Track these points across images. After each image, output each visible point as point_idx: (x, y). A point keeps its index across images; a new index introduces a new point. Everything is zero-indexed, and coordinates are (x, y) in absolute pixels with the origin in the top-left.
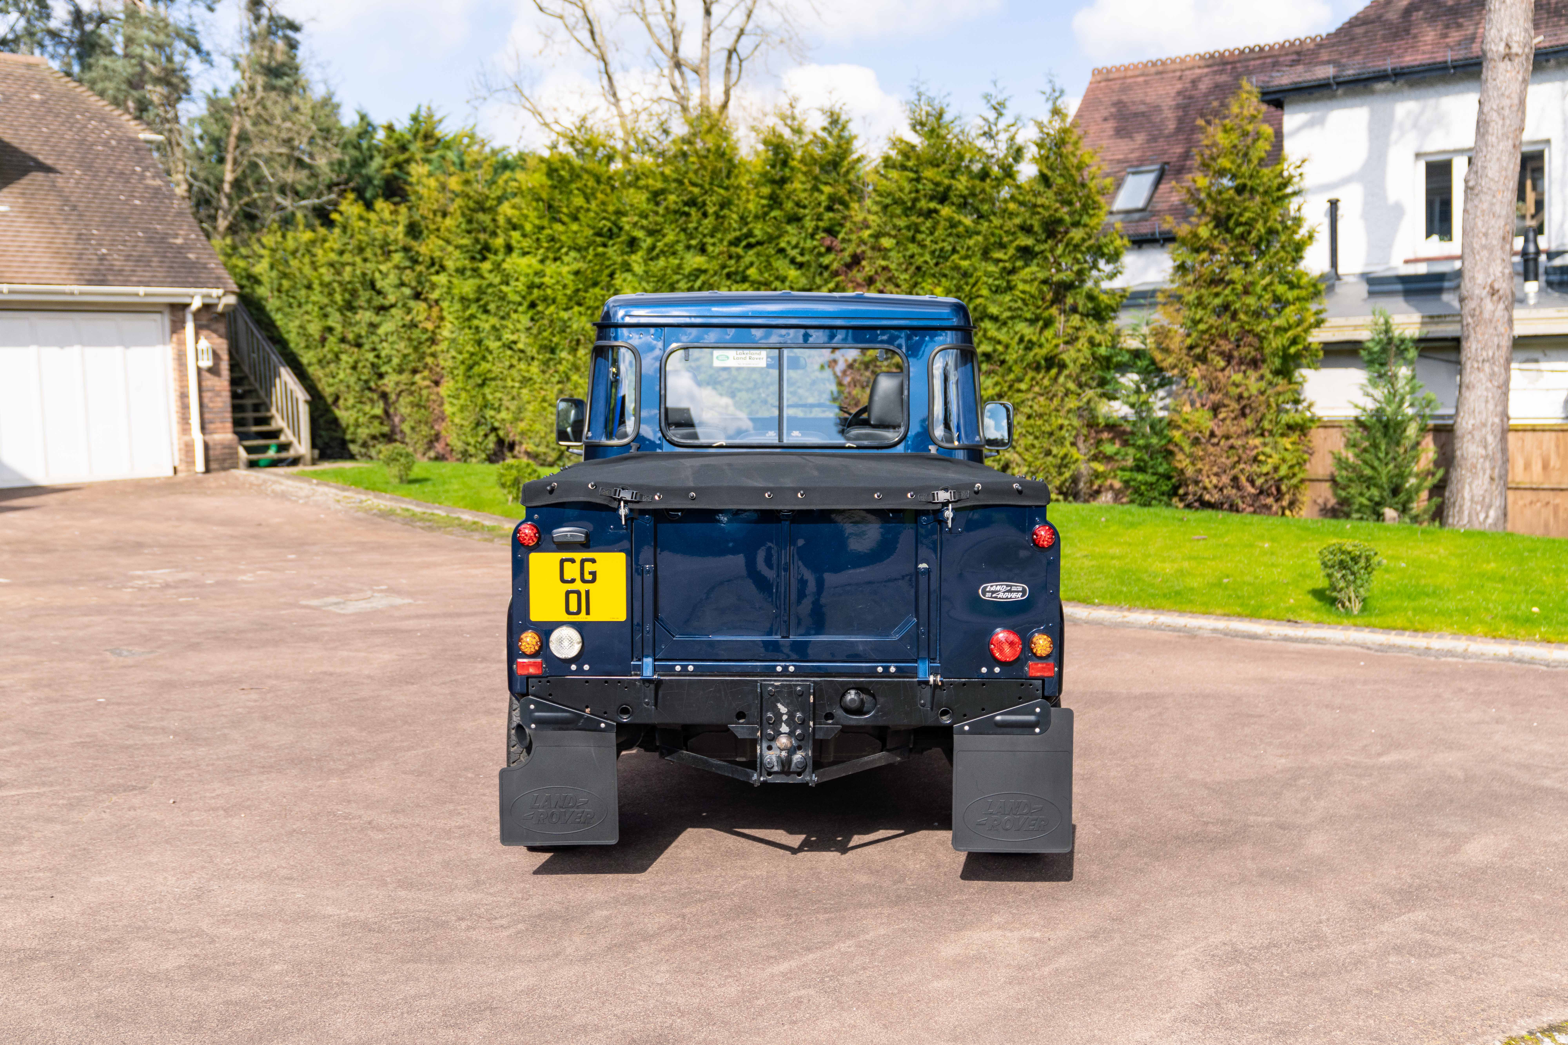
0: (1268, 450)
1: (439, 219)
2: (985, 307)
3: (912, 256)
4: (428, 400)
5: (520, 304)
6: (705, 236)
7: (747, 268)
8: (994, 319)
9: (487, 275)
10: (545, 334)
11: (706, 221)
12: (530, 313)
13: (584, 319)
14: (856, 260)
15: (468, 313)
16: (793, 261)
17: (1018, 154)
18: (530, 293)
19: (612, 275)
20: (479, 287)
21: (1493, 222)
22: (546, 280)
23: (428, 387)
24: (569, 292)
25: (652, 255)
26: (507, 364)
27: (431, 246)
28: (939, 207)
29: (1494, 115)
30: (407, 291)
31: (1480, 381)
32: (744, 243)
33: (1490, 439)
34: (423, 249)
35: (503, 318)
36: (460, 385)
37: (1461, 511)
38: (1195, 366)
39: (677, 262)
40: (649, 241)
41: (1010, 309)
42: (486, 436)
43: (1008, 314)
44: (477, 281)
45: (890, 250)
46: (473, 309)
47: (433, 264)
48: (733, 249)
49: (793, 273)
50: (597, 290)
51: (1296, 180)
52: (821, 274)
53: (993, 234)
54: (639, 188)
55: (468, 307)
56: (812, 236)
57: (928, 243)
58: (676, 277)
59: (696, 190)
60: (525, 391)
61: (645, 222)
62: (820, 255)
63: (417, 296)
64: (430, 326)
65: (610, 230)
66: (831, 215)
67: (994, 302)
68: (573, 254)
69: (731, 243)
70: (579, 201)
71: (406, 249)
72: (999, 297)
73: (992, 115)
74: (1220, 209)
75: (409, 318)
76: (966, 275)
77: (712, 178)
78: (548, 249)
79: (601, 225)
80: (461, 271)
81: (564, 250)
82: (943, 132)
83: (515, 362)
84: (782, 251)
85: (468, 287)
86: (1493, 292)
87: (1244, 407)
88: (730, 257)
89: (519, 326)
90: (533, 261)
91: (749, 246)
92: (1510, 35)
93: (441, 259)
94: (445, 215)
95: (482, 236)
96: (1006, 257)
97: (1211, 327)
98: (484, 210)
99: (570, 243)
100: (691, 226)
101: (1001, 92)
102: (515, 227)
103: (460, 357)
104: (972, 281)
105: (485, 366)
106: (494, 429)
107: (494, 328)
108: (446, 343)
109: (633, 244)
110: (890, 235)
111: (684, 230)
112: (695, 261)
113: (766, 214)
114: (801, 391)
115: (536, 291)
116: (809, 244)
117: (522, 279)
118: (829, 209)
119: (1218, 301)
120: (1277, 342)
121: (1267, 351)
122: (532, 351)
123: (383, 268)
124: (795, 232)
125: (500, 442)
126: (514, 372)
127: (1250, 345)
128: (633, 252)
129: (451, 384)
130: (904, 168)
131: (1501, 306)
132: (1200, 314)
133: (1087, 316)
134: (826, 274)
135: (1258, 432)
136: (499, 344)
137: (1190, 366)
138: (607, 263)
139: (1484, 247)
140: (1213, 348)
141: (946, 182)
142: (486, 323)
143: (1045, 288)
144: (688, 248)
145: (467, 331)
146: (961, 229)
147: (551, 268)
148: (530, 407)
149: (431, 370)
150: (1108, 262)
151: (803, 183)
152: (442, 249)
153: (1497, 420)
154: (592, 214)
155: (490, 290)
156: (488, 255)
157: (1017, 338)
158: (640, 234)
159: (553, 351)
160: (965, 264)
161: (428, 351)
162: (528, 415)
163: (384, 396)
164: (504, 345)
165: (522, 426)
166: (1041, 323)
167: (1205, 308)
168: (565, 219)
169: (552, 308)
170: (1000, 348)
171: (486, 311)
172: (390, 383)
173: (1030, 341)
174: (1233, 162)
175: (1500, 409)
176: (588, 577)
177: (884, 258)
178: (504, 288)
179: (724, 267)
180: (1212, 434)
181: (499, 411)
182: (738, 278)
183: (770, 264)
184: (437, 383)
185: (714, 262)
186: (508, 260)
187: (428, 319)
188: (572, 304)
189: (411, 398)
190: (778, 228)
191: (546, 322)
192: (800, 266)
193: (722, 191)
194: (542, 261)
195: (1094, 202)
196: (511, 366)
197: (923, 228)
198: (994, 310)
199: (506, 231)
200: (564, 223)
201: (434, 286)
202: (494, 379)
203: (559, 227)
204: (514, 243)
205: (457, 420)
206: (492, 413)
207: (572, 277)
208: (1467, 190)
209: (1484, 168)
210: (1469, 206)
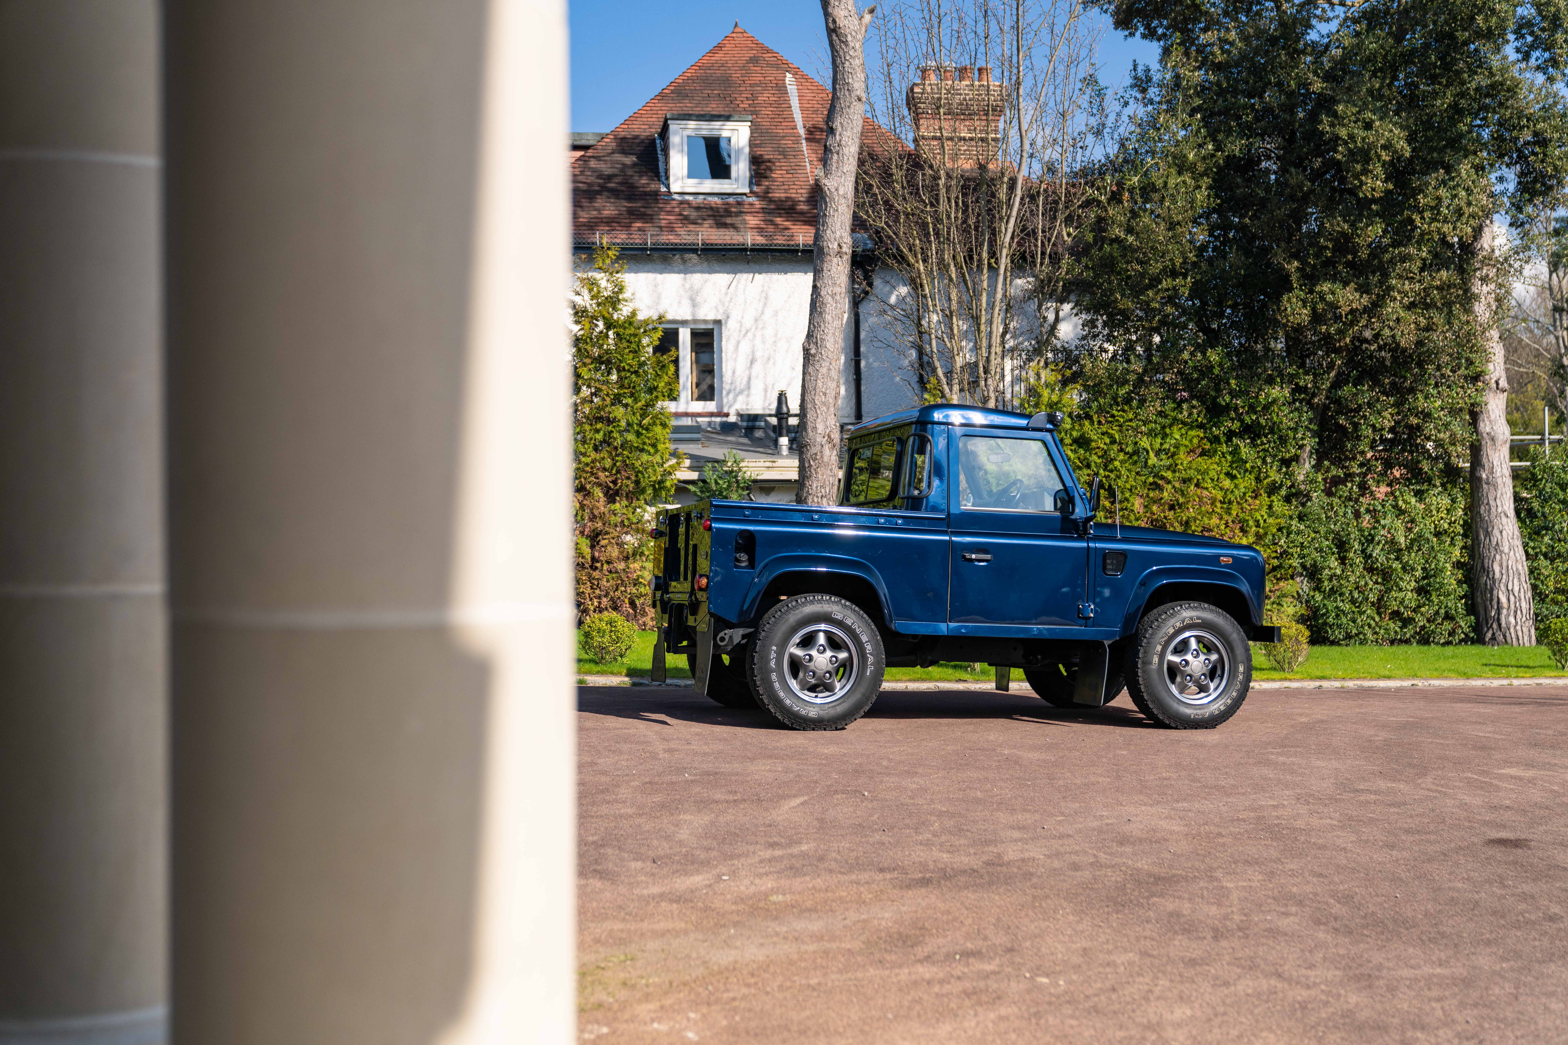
21: (830, 383)
29: (830, 299)
86: (830, 440)
92: (841, 237)
119: (599, 436)
127: (628, 478)
131: (835, 452)
139: (824, 404)
180: (595, 560)
208: (808, 356)
209: (822, 340)
210: (811, 369)
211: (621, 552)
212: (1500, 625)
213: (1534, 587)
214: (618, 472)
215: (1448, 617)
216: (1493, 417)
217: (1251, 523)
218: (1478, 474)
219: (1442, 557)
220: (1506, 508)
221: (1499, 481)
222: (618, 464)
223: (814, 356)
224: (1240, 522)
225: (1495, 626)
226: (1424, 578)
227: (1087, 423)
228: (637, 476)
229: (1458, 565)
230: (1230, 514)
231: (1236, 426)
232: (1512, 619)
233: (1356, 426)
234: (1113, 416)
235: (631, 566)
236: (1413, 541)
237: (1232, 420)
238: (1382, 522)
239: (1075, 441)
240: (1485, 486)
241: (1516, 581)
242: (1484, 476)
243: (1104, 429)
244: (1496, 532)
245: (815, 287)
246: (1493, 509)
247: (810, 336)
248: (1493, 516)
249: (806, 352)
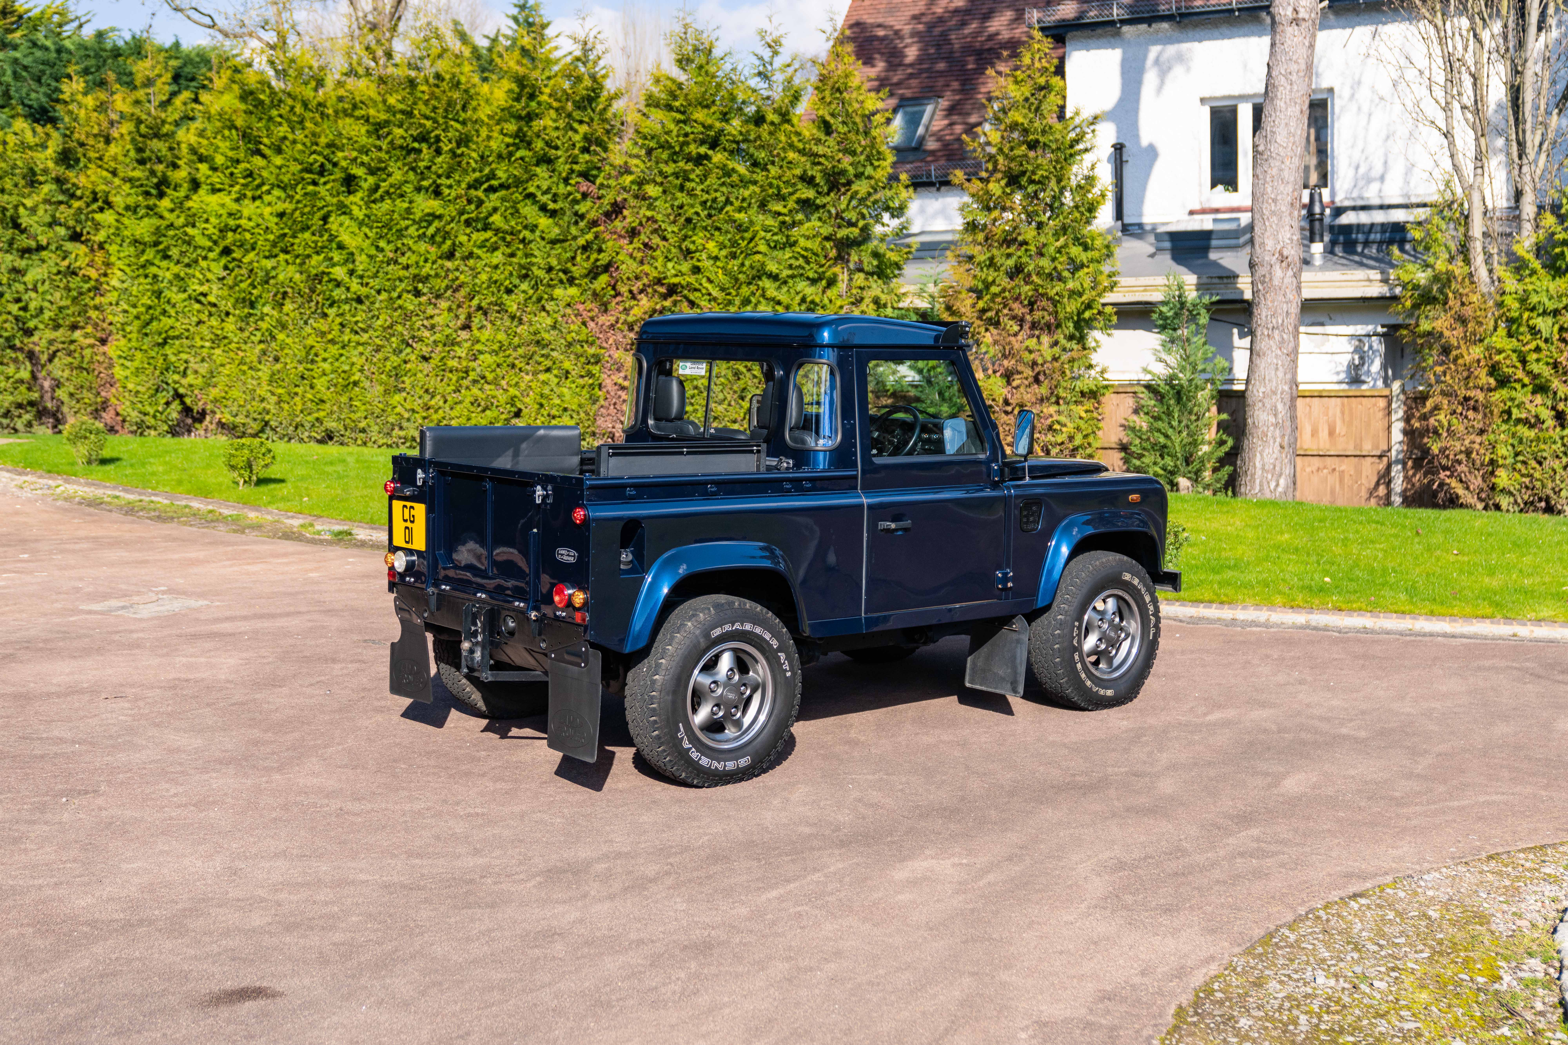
0: (1062, 419)
1: (101, 145)
2: (763, 264)
3: (681, 207)
4: (91, 362)
5: (210, 250)
6: (439, 176)
7: (490, 215)
8: (774, 277)
9: (166, 214)
10: (243, 285)
11: (439, 160)
12: (223, 261)
13: (291, 268)
14: (617, 209)
15: (143, 259)
16: (543, 208)
17: (796, 98)
18: (224, 238)
19: (325, 219)
20: (158, 228)
21: (1281, 188)
22: (243, 222)
23: (92, 346)
24: (271, 237)
25: (373, 196)
26: (195, 319)
27: (93, 178)
28: (710, 152)
29: (1282, 80)
30: (62, 231)
31: (1270, 348)
32: (485, 186)
33: (1280, 407)
34: (82, 181)
35: (188, 265)
36: (134, 344)
37: (1253, 480)
38: (987, 330)
39: (406, 205)
40: (371, 180)
41: (790, 267)
42: (168, 404)
43: (790, 272)
44: (155, 221)
45: (656, 199)
46: (150, 254)
47: (95, 200)
48: (473, 192)
49: (544, 222)
50: (307, 235)
51: (1088, 136)
52: (576, 223)
53: (771, 185)
54: (358, 118)
55: (143, 252)
56: (566, 181)
57: (698, 192)
58: (404, 223)
59: (429, 124)
60: (218, 351)
61: (366, 159)
62: (576, 202)
63: (76, 237)
64: (93, 274)
65: (322, 165)
66: (587, 157)
67: (773, 258)
68: (277, 192)
69: (470, 187)
70: (283, 130)
71: (59, 181)
72: (778, 254)
73: (767, 54)
74: (1012, 165)
75: (66, 263)
76: (740, 228)
77: (446, 111)
78: (245, 186)
79: (311, 160)
80: (133, 209)
81: (265, 188)
82: (712, 69)
83: (204, 317)
84: (531, 196)
85: (143, 228)
86: (1283, 259)
87: (1038, 373)
88: (470, 202)
89: (209, 276)
90: (227, 200)
91: (492, 189)
93: (107, 194)
94: (108, 140)
95: (160, 168)
96: (785, 211)
97: (1004, 290)
98: (157, 136)
99: (273, 179)
100: (422, 164)
101: (777, 29)
102: (202, 159)
103: (134, 311)
104: (748, 235)
105: (166, 322)
106: (179, 396)
107: (177, 276)
108: (116, 294)
109: (350, 182)
110: (656, 183)
111: (413, 169)
112: (425, 204)
113: (511, 154)
114: (554, 354)
115: (230, 234)
116: (562, 189)
117: (213, 220)
118: (585, 150)
119: (1011, 262)
120: (1071, 306)
121: (1061, 315)
122: (227, 305)
123: (29, 203)
124: (546, 175)
125: (187, 410)
126: (203, 329)
127: (1044, 309)
128: (350, 193)
129: (123, 342)
130: (669, 108)
131: (1290, 273)
132: (991, 275)
133: (872, 274)
134: (582, 224)
135: (1053, 399)
136: (185, 295)
137: (982, 330)
138: (320, 204)
139: (1273, 213)
140: (1006, 311)
141: (718, 125)
142: (166, 271)
143: (828, 245)
144: (419, 189)
145: (142, 280)
146: (735, 178)
147: (249, 208)
148: (225, 371)
149: (96, 326)
150: (893, 216)
151: (555, 121)
152: (108, 183)
153: (1286, 388)
154: (299, 147)
155: (171, 233)
156: (169, 191)
157: (798, 298)
158: (360, 172)
159: (252, 305)
160: (741, 216)
161: (92, 303)
162: (221, 380)
163: (31, 356)
164: (190, 297)
165: (214, 392)
166: (824, 282)
167: (997, 269)
168: (267, 151)
169: (252, 255)
170: (780, 309)
171: (166, 257)
172: (40, 341)
173: (812, 302)
174: (1025, 117)
175: (1289, 376)
177: (650, 207)
178: (190, 230)
179: (461, 213)
180: (1006, 402)
181: (184, 374)
182: (479, 226)
183: (517, 211)
184: (103, 342)
185: (452, 207)
186: (195, 197)
187: (91, 265)
188: (276, 251)
189: (70, 360)
190: (526, 170)
191: (244, 271)
192: (553, 214)
193: (458, 126)
194: (237, 200)
195: (879, 153)
196: (200, 322)
197: (692, 176)
198: (772, 267)
199: (190, 163)
200: (264, 156)
201: (97, 226)
202: (177, 337)
203: (258, 161)
204: (201, 177)
205: (130, 386)
206: (176, 377)
207: (276, 220)
208: (1257, 155)
209: (1273, 133)
210: (1260, 171)
222: (1030, 294)
228: (1055, 306)
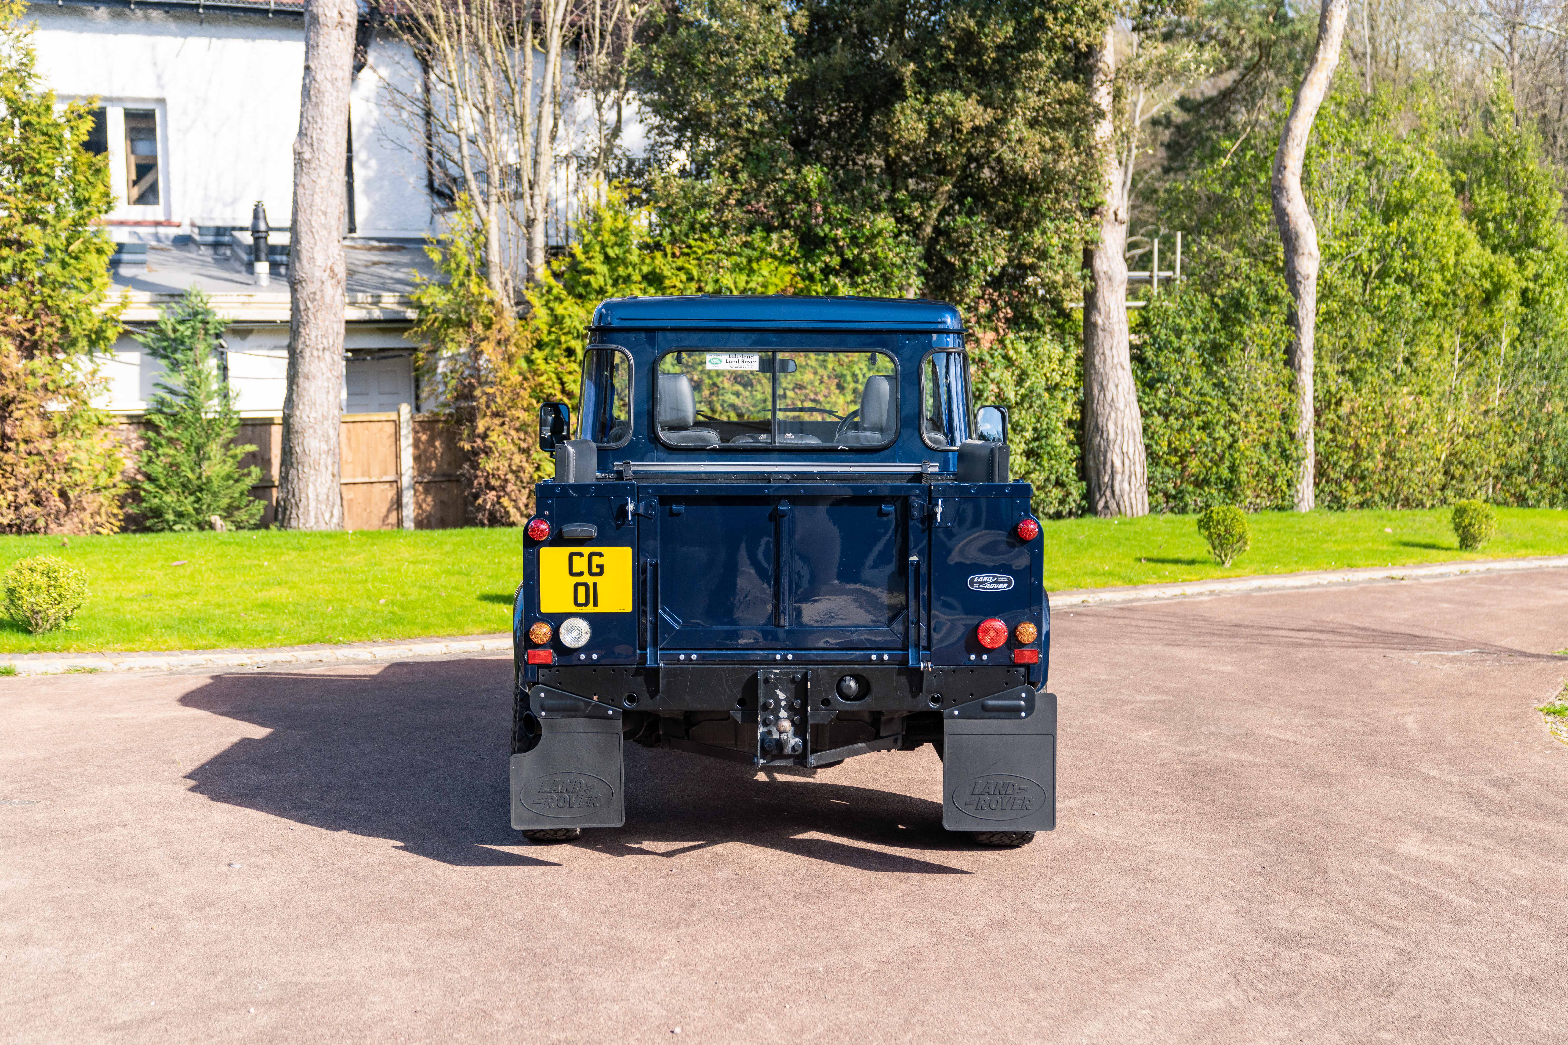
29: (329, 86)
86: (333, 274)
120: (90, 322)
121: (76, 333)
131: (340, 291)
139: (323, 226)
176: (595, 570)
208: (300, 162)
209: (320, 141)
210: (305, 180)
211: (45, 427)
212: (1113, 492)
213: (1148, 447)
214: (36, 316)
215: (1059, 484)
216: (1110, 253)
217: (849, 378)
218: (1093, 319)
219: (1053, 415)
220: (1122, 359)
221: (1116, 328)
222: (36, 306)
223: (308, 162)
224: (836, 376)
225: (1108, 493)
226: (1035, 440)
227: (658, 255)
228: (64, 322)
229: (1070, 423)
230: (825, 368)
231: (835, 261)
232: (1126, 485)
233: (965, 262)
234: (689, 247)
235: (60, 445)
236: (1024, 397)
237: (831, 254)
238: (991, 375)
239: (645, 277)
240: (1100, 333)
241: (1131, 442)
242: (1100, 322)
243: (680, 262)
244: (1111, 386)
245: (307, 68)
246: (1109, 360)
247: (302, 134)
248: (1108, 368)
249: (298, 155)
